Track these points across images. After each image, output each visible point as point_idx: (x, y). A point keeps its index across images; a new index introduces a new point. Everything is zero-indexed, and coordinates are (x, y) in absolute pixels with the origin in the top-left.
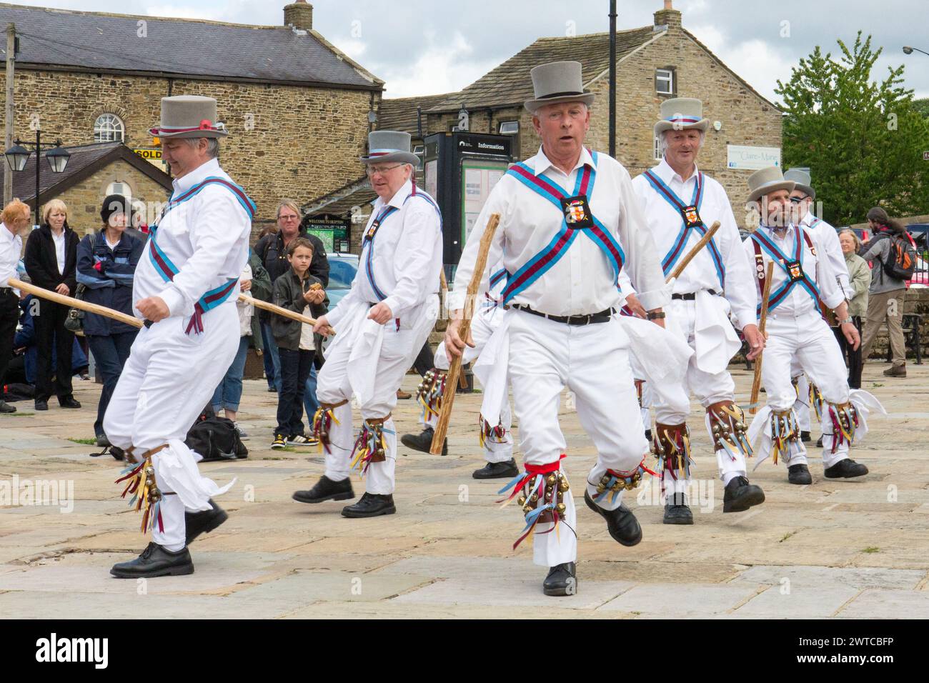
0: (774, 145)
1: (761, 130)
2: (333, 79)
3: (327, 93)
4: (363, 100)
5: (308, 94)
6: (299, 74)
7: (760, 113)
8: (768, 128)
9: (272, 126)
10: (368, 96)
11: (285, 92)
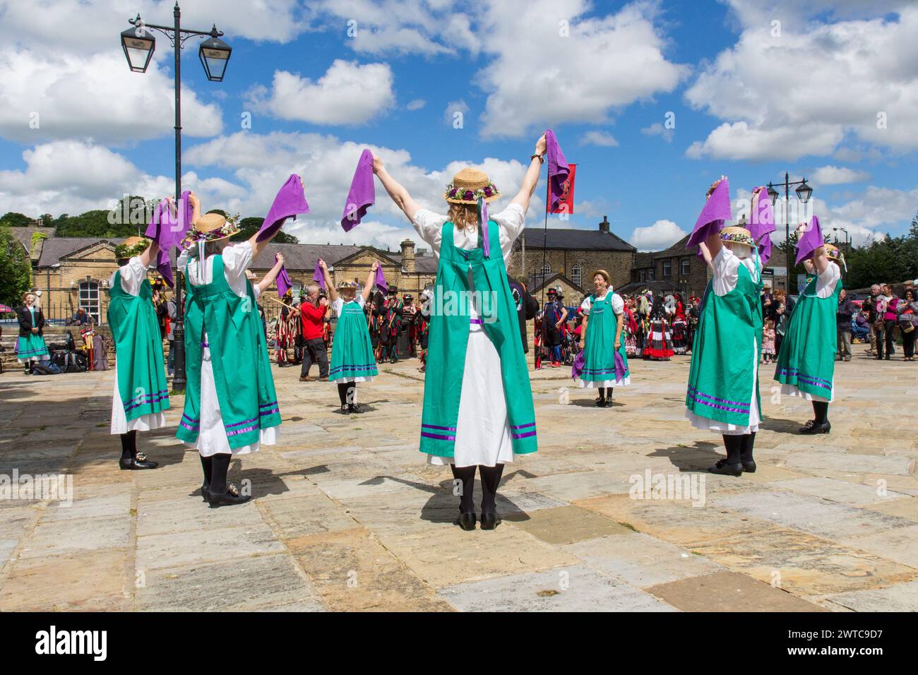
0: (784, 266)
1: (779, 261)
2: (619, 248)
3: (617, 253)
4: (629, 255)
5: (611, 254)
6: (607, 247)
7: (779, 255)
8: (782, 260)
9: (599, 265)
10: (631, 254)
11: (604, 253)
